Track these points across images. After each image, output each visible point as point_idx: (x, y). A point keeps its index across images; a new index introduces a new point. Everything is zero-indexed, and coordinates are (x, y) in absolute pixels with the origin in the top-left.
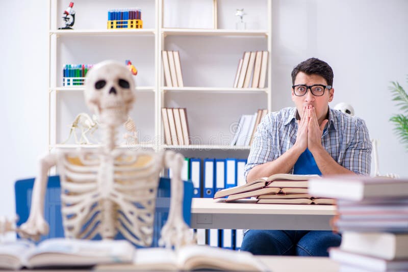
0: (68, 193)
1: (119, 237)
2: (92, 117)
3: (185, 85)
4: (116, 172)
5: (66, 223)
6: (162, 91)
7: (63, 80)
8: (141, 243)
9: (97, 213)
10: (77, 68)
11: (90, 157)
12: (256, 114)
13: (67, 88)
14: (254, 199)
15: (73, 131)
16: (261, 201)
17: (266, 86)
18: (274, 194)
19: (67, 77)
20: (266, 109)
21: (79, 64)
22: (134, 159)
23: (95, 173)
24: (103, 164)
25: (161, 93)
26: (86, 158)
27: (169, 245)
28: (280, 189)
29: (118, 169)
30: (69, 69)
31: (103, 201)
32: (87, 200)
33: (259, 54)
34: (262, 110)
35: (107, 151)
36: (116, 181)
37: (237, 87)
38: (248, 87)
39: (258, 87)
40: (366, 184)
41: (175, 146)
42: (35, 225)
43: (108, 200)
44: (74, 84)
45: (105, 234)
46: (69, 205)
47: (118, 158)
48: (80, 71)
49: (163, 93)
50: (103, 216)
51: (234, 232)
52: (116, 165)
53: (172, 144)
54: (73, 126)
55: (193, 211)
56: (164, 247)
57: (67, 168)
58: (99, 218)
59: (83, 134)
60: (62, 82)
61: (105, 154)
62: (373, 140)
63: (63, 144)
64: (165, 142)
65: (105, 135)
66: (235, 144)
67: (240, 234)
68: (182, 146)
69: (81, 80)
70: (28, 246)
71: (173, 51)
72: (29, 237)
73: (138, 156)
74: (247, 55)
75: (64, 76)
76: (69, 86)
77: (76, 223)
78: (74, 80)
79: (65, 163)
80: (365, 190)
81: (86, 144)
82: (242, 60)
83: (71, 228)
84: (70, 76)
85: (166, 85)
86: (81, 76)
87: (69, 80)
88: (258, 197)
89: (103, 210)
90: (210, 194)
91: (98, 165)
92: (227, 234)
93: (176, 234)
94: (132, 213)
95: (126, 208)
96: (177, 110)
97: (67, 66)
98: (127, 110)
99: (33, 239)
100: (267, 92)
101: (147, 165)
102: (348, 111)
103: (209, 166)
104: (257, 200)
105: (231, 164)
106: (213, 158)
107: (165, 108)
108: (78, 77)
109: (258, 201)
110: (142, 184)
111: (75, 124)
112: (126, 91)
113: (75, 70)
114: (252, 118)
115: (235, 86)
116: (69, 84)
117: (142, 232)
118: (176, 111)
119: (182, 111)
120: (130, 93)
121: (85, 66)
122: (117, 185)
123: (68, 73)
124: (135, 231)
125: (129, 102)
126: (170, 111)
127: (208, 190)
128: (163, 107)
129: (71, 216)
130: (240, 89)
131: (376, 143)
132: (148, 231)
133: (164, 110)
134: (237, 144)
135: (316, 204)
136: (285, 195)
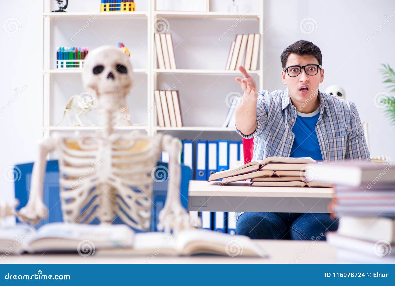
0: (67, 177)
1: (117, 221)
3: (177, 68)
4: (114, 157)
5: (65, 207)
6: (155, 73)
7: (56, 63)
8: (139, 227)
9: (95, 197)
10: (70, 51)
11: (88, 142)
13: (60, 70)
14: (248, 182)
15: (66, 113)
16: (255, 184)
17: (258, 68)
18: (267, 176)
19: (60, 59)
21: (72, 47)
22: (132, 143)
23: (93, 157)
24: (101, 149)
25: (154, 75)
26: (84, 143)
27: (167, 230)
28: (274, 172)
29: (116, 153)
30: (62, 51)
31: (101, 185)
32: (86, 184)
33: (251, 36)
35: (105, 135)
36: (114, 165)
37: (229, 69)
39: (250, 69)
40: (364, 170)
41: (168, 128)
42: (34, 209)
43: (107, 184)
44: (68, 66)
45: (103, 218)
46: (68, 189)
47: (115, 142)
48: (74, 54)
49: (156, 75)
50: (101, 200)
51: (226, 214)
52: (114, 150)
53: (165, 126)
54: (67, 108)
55: (191, 194)
56: (163, 231)
57: (65, 152)
58: (97, 202)
59: (77, 116)
60: (56, 65)
61: (103, 139)
62: (364, 123)
63: (57, 126)
64: (158, 124)
65: (103, 119)
66: (227, 127)
67: (232, 216)
68: (174, 128)
69: (74, 63)
70: (28, 230)
71: (165, 34)
72: (28, 221)
73: (136, 141)
74: (239, 37)
75: (58, 59)
76: (62, 68)
77: (75, 207)
78: (68, 63)
79: (64, 147)
80: (363, 176)
81: (79, 126)
82: (234, 43)
83: (69, 212)
84: (63, 59)
85: (158, 67)
86: (74, 59)
87: (62, 63)
88: (252, 180)
89: (101, 194)
90: (202, 175)
91: (97, 149)
92: (220, 216)
93: (174, 219)
94: (130, 197)
95: (124, 192)
96: (170, 92)
97: (60, 48)
98: (125, 95)
99: (32, 223)
100: (259, 74)
101: (145, 149)
102: (339, 94)
103: (201, 147)
104: (251, 182)
105: (223, 146)
106: (205, 140)
107: (157, 90)
108: (71, 59)
109: (252, 184)
110: (139, 168)
111: (68, 107)
112: (123, 76)
113: (68, 53)
115: (228, 68)
116: (62, 66)
117: (140, 216)
118: (168, 93)
119: (175, 93)
120: (128, 78)
121: (78, 48)
122: (115, 170)
123: (61, 55)
124: (133, 215)
125: (127, 86)
126: (162, 93)
127: (200, 172)
128: (156, 89)
129: (70, 201)
130: (232, 71)
131: (367, 125)
132: (146, 215)
133: (157, 92)
134: (229, 126)
135: (310, 186)
136: (278, 178)
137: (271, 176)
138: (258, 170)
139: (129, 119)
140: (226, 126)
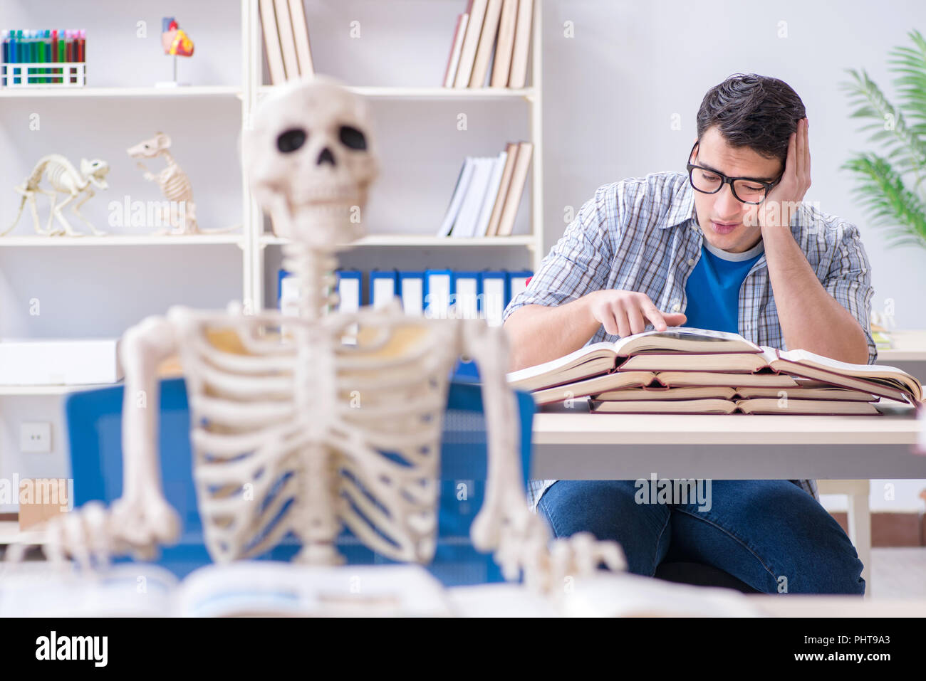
2: (78, 167)
7: (2, 71)
10: (37, 40)
12: (504, 155)
13: (12, 91)
16: (603, 407)
17: (528, 82)
18: (638, 387)
19: (13, 61)
20: (528, 140)
21: (44, 30)
28: (654, 375)
29: (345, 362)
30: (16, 40)
32: (269, 447)
34: (519, 145)
37: (454, 86)
38: (482, 86)
39: (508, 85)
42: (142, 518)
44: (32, 80)
48: (47, 47)
60: (2, 76)
66: (449, 234)
69: (48, 71)
74: (480, 2)
75: (6, 60)
82: (465, 18)
84: (20, 61)
85: (269, 81)
86: (48, 60)
89: (302, 470)
91: (293, 353)
94: (385, 480)
97: (12, 33)
100: (531, 98)
105: (439, 284)
106: (393, 270)
108: (40, 61)
113: (33, 44)
114: (494, 167)
115: (450, 82)
121: (59, 33)
123: (15, 51)
130: (461, 91)
134: (455, 233)
135: (747, 412)
136: (665, 390)
137: (647, 387)
138: (612, 371)
139: (193, 216)
140: (447, 231)
